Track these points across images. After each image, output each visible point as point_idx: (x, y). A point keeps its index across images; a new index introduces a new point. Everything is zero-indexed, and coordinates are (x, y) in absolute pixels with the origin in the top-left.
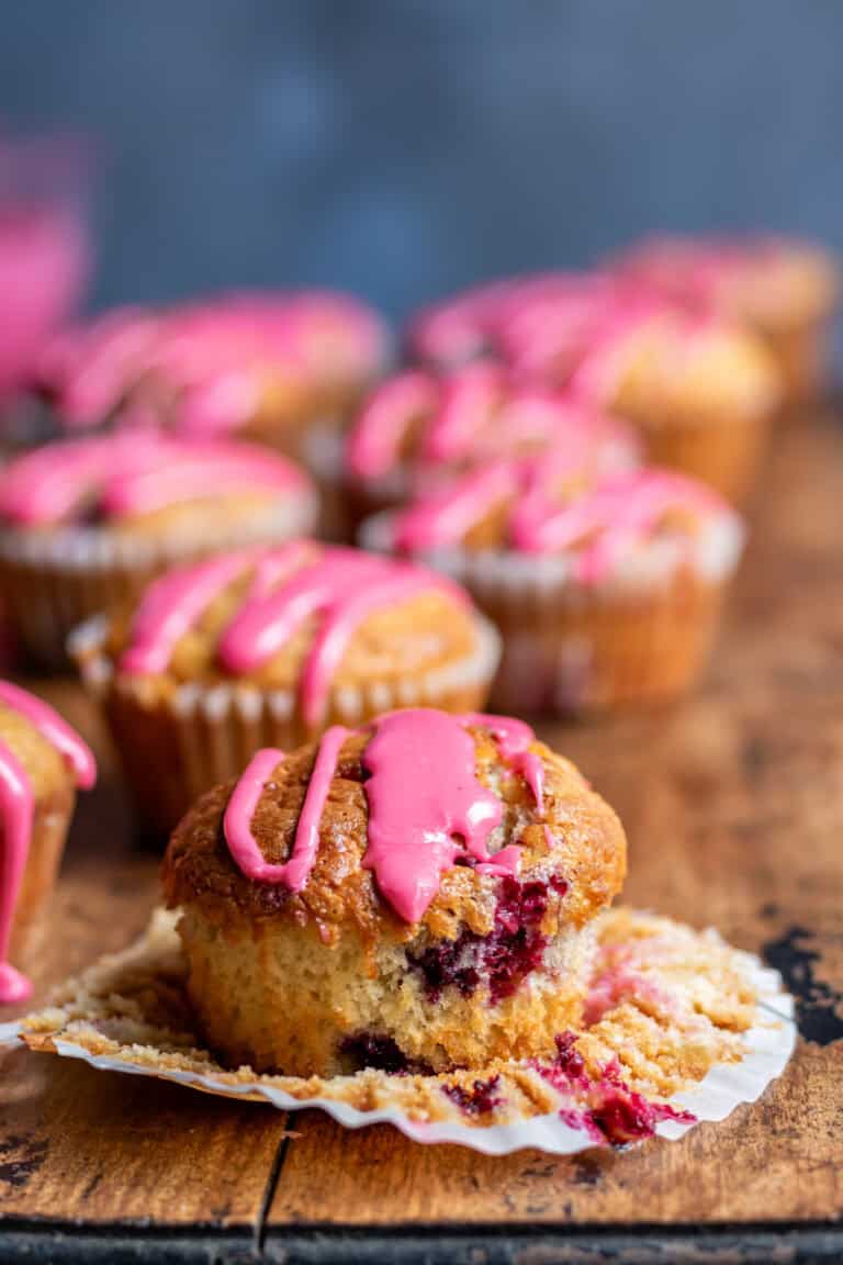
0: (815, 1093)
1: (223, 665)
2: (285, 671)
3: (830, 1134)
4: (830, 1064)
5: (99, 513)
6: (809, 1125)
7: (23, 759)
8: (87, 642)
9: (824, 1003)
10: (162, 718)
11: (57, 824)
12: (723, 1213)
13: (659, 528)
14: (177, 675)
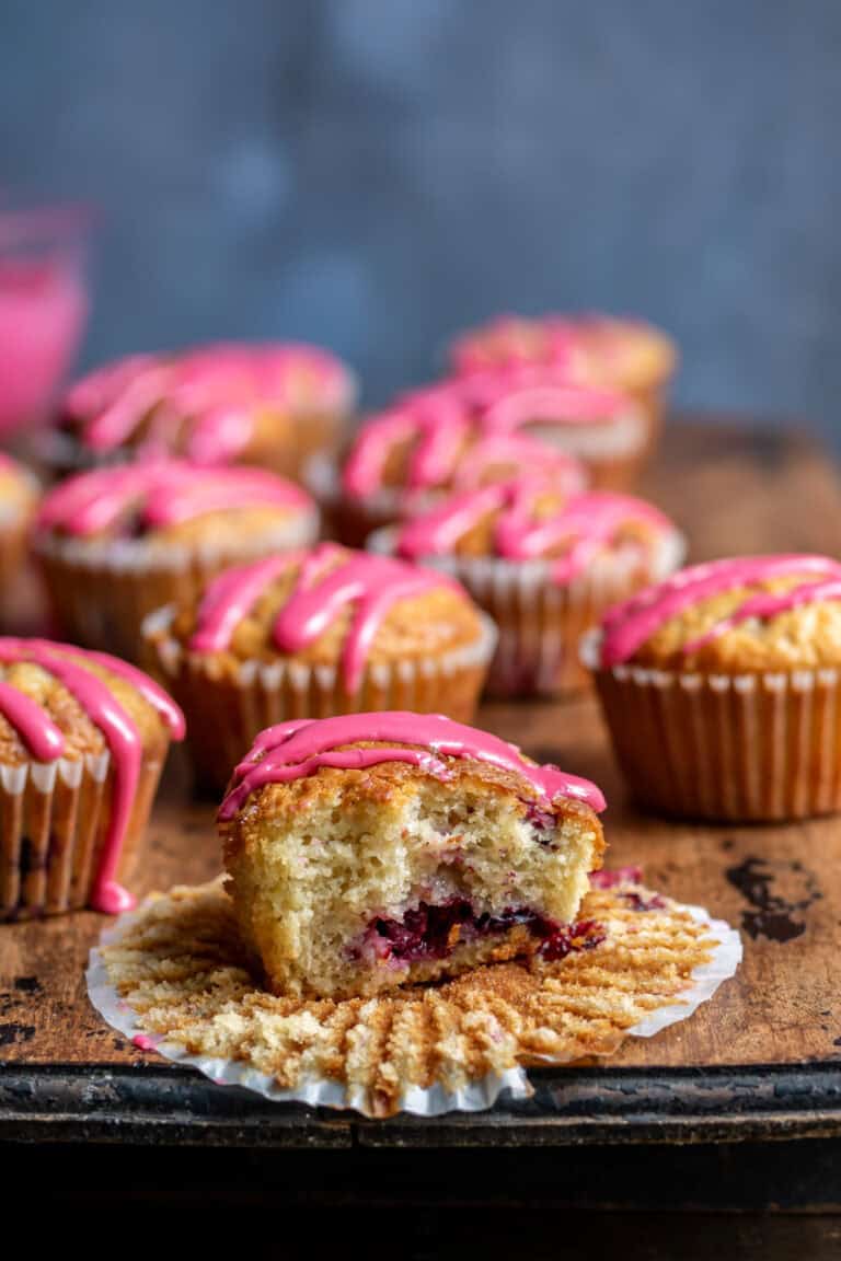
0: (780, 976)
1: (278, 644)
2: (329, 649)
3: (795, 1004)
4: (790, 957)
5: (142, 525)
6: (778, 999)
7: (131, 714)
8: (156, 626)
9: (779, 912)
10: (227, 688)
11: (155, 767)
12: (717, 1060)
13: (616, 542)
14: (237, 652)
